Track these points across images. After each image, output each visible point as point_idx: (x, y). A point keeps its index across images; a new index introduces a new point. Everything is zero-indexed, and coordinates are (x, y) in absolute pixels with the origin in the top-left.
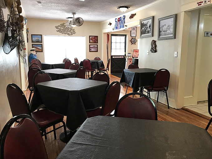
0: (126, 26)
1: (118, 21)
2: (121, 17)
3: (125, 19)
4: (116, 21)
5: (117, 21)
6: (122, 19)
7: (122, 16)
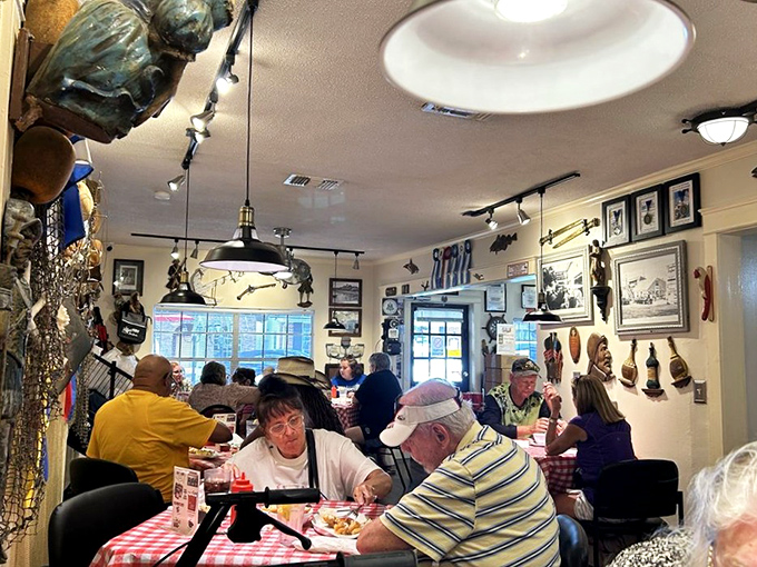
0: (477, 276)
1: (445, 258)
2: (455, 246)
3: (473, 253)
4: (436, 259)
5: (440, 258)
6: (461, 254)
7: (460, 241)
